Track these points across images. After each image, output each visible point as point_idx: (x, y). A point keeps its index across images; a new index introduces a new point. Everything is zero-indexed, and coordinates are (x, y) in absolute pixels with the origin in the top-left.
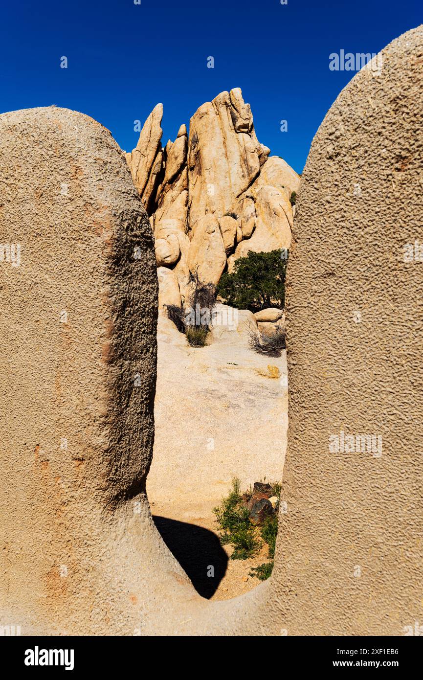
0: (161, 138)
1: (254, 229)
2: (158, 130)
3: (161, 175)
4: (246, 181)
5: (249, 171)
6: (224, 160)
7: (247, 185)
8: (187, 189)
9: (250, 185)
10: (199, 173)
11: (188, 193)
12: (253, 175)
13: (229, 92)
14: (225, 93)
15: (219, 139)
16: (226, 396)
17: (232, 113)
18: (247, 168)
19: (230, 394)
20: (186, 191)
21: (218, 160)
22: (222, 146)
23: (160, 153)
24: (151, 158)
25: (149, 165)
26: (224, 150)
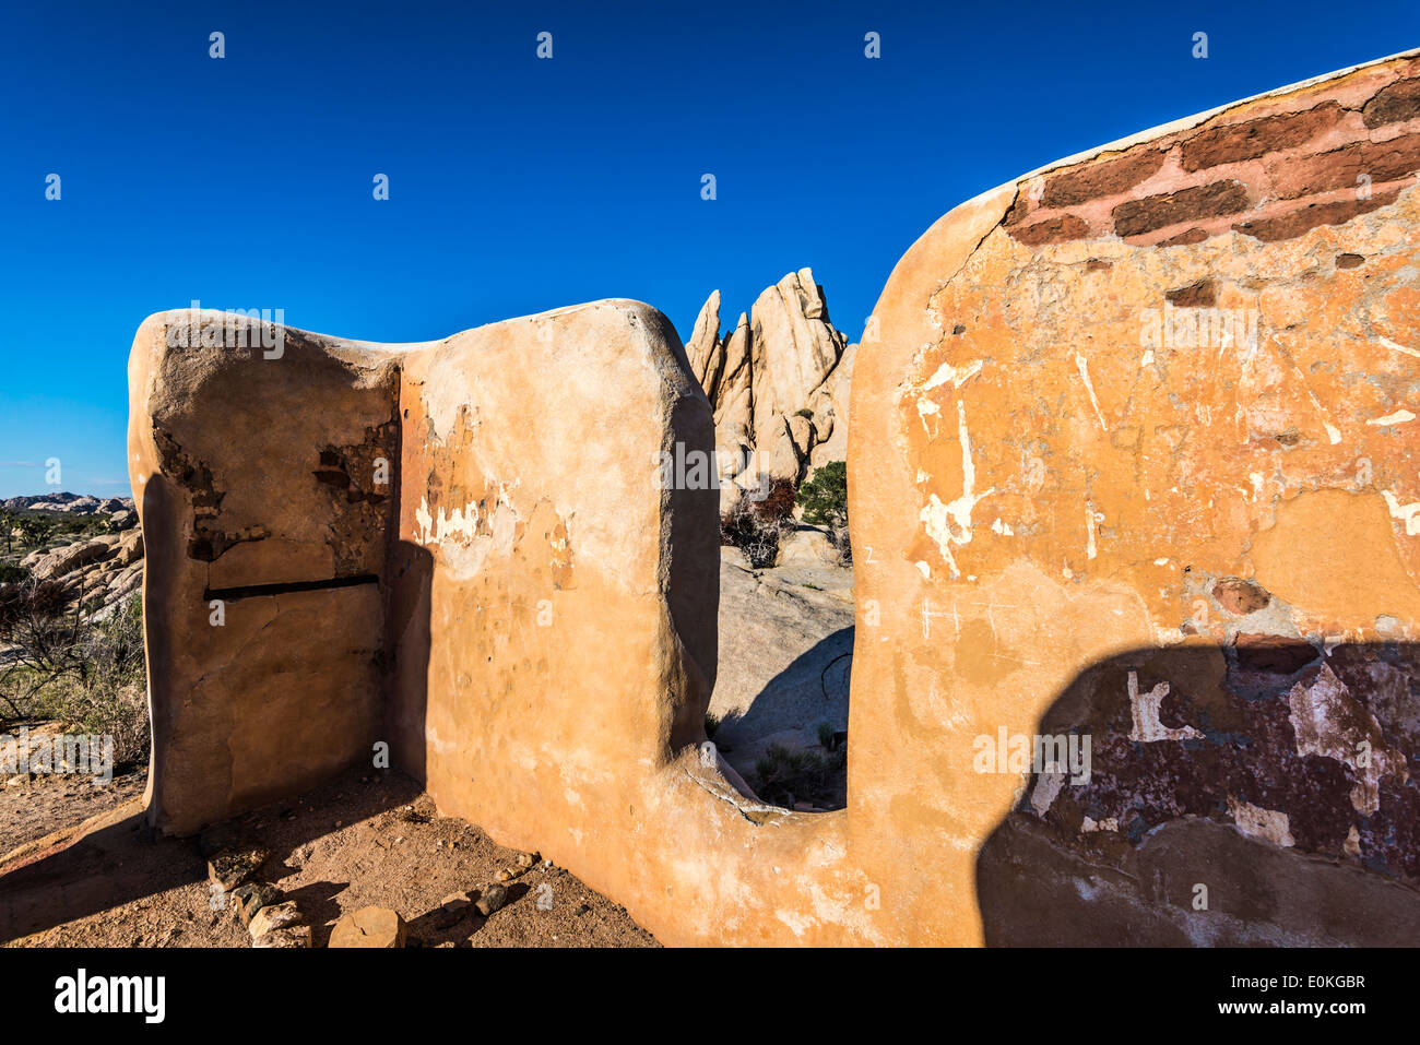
0: (718, 329)
1: (832, 430)
2: (713, 323)
3: (719, 371)
4: (822, 373)
5: (824, 363)
6: (793, 350)
7: (821, 379)
8: (750, 387)
9: (825, 379)
10: (764, 367)
11: (751, 391)
12: (829, 367)
13: (797, 273)
14: (793, 274)
15: (786, 329)
16: (799, 624)
17: (801, 297)
18: (821, 359)
19: (805, 622)
20: (748, 389)
21: (786, 351)
22: (791, 335)
23: (718, 346)
24: (706, 353)
25: (705, 361)
26: (792, 341)
